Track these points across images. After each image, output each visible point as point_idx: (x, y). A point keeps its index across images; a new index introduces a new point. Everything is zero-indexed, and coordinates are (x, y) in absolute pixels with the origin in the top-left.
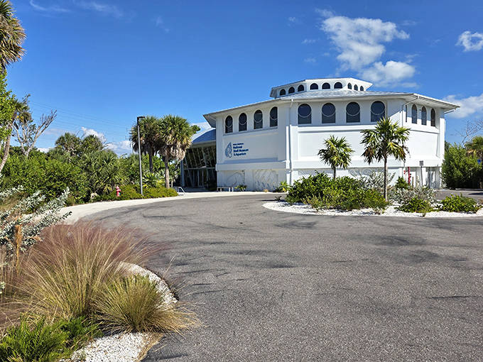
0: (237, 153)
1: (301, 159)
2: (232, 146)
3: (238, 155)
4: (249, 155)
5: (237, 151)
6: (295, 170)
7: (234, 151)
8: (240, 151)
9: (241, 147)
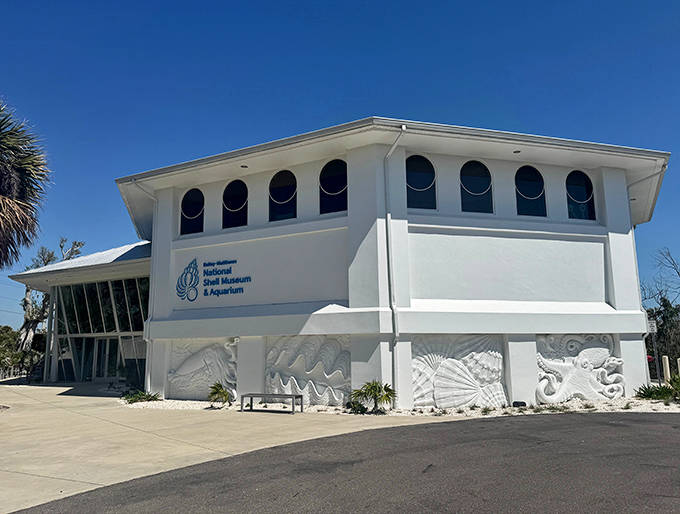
0: (216, 287)
1: (419, 305)
2: (201, 269)
3: (218, 293)
4: (250, 294)
5: (216, 282)
6: (405, 337)
7: (207, 283)
8: (225, 281)
9: (229, 271)
